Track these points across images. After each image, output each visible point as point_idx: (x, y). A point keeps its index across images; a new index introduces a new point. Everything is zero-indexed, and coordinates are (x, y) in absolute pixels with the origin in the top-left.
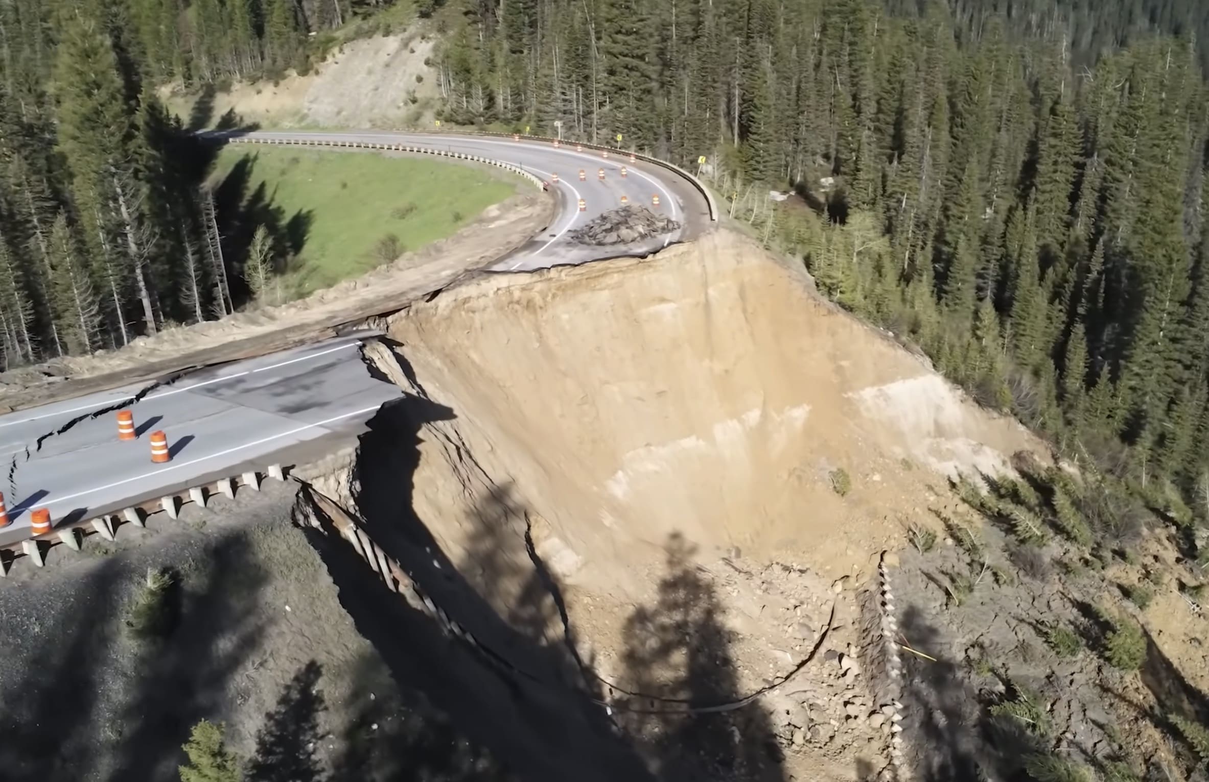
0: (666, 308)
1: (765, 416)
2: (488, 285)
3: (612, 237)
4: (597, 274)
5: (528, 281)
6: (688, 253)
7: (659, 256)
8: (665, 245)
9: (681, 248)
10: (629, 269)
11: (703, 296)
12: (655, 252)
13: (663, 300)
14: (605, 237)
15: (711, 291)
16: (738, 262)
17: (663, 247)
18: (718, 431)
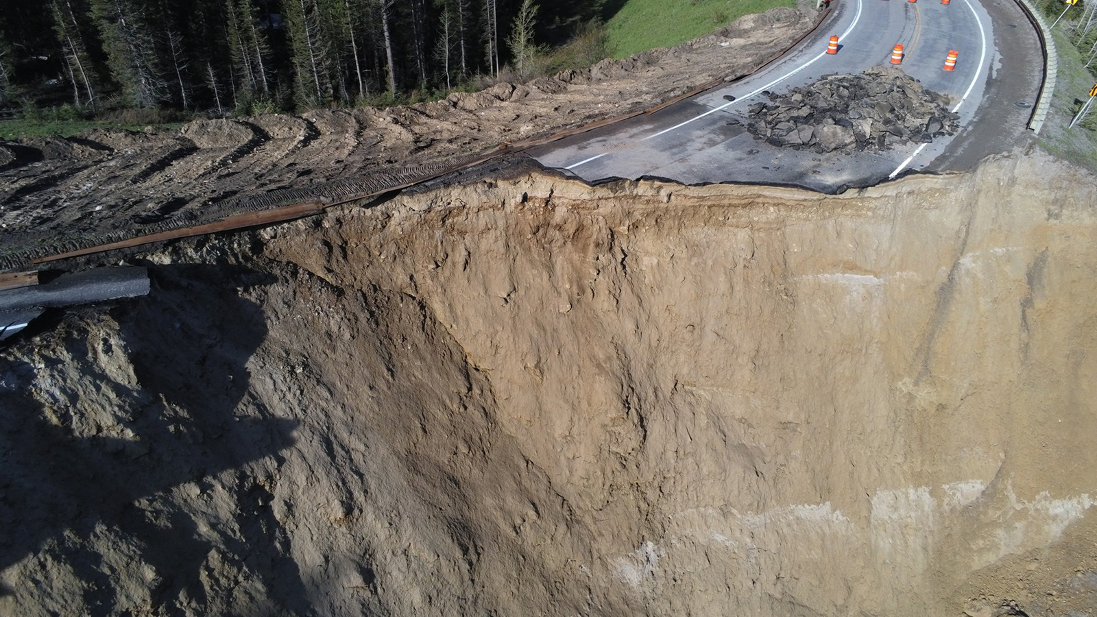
0: (856, 281)
1: (992, 495)
2: (511, 188)
3: (806, 133)
4: (736, 202)
5: (586, 197)
6: (943, 192)
7: (871, 192)
8: (892, 175)
9: (930, 182)
10: (799, 204)
11: (944, 270)
12: (863, 185)
13: (851, 267)
14: (790, 130)
15: (966, 261)
16: (1050, 215)
17: (885, 179)
18: (882, 504)
